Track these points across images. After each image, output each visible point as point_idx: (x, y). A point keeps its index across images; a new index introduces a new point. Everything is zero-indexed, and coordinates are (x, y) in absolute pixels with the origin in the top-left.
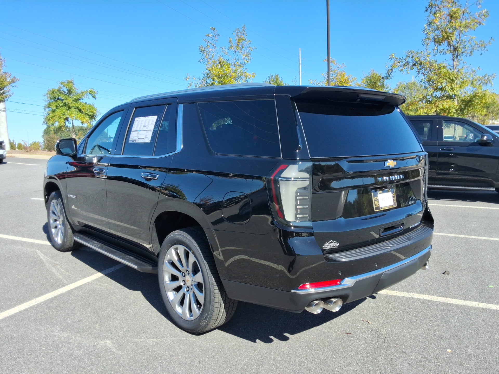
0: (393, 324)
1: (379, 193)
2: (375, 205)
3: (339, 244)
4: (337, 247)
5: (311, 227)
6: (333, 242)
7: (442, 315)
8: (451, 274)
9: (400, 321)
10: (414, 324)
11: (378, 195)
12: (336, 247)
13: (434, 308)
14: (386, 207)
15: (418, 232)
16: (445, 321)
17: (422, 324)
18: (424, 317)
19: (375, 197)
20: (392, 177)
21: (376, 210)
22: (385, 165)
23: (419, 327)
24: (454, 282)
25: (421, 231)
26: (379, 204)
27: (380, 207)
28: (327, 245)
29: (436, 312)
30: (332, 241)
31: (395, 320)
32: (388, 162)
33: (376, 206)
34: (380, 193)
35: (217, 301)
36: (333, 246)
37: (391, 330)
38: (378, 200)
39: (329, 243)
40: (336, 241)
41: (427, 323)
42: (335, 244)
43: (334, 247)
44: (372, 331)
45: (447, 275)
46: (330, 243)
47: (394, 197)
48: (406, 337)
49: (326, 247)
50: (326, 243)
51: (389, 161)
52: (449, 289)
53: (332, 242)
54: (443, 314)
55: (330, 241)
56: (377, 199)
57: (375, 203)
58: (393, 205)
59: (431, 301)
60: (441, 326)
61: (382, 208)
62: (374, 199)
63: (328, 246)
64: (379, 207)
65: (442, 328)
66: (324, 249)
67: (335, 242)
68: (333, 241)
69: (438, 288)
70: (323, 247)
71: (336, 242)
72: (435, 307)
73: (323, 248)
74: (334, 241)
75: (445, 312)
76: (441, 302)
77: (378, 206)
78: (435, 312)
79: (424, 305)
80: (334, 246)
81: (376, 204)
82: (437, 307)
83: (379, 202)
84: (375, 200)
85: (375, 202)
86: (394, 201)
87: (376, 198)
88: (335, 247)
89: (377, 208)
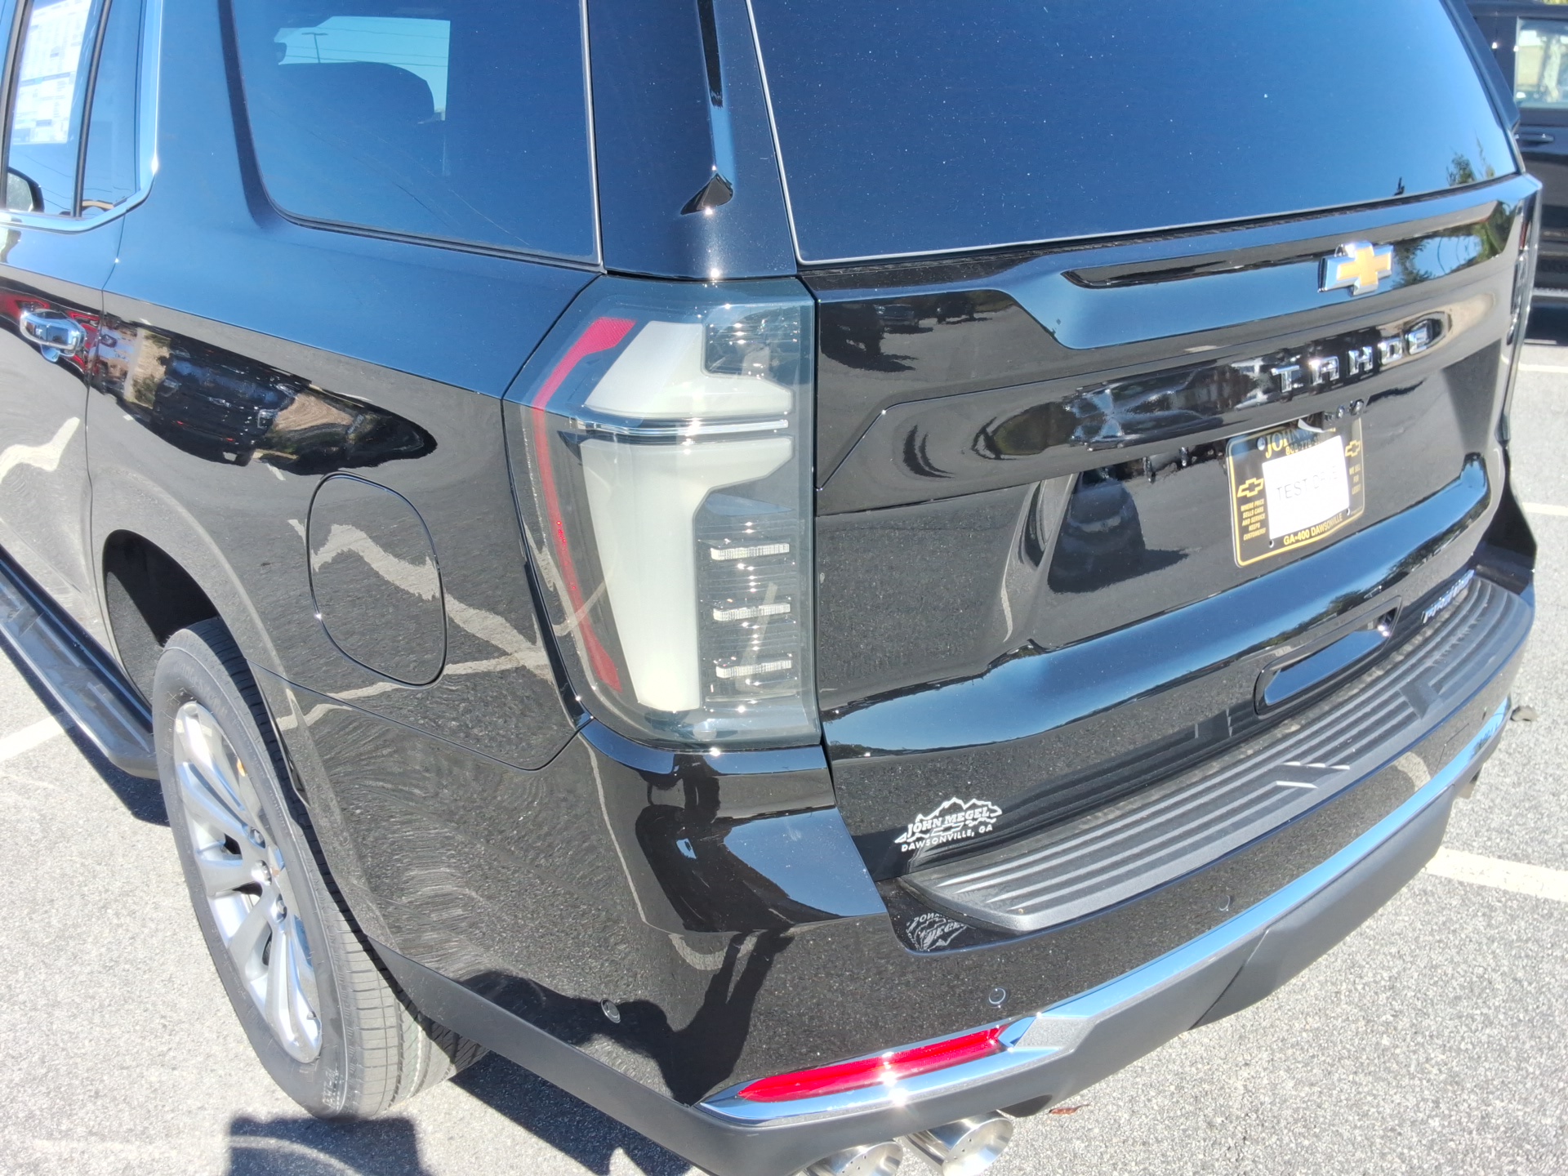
0: (1283, 1040)
1: (1268, 455)
2: (1244, 530)
3: (1000, 812)
4: (990, 828)
5: (811, 737)
6: (965, 807)
7: (1515, 979)
8: (1542, 721)
9: (1314, 1022)
10: (1386, 1041)
11: (1266, 466)
12: (982, 830)
13: (1476, 931)
14: (1306, 534)
15: (1460, 633)
16: (1531, 1021)
17: (1420, 1039)
18: (1431, 994)
19: (1246, 483)
20: (1362, 353)
21: (1243, 559)
22: (1321, 284)
23: (1408, 1066)
24: (1559, 766)
25: (1472, 621)
26: (1264, 523)
27: (1273, 536)
28: (926, 826)
29: (1484, 957)
30: (954, 800)
31: (1294, 1017)
32: (1346, 258)
33: (1247, 537)
34: (1275, 455)
35: (379, 1023)
36: (965, 827)
37: (1274, 1086)
38: (1262, 494)
39: (936, 813)
40: (979, 798)
41: (1446, 1033)
42: (974, 817)
43: (970, 833)
44: (1179, 1088)
45: (1522, 724)
46: (943, 814)
47: (1350, 462)
48: (1346, 1135)
49: (919, 840)
50: (920, 817)
51: (1350, 248)
52: (1536, 807)
53: (955, 809)
54: (1520, 975)
55: (946, 804)
56: (1255, 493)
57: (1241, 519)
59: (1461, 883)
60: (1513, 1053)
61: (1280, 542)
62: (1236, 493)
63: (928, 831)
64: (1265, 536)
65: (1519, 1069)
66: (904, 848)
67: (974, 807)
68: (960, 802)
69: (1487, 803)
70: (897, 841)
71: (980, 803)
72: (1480, 923)
73: (900, 845)
74: (966, 801)
75: (1527, 956)
76: (1505, 892)
77: (1263, 531)
78: (1480, 959)
79: (1427, 913)
80: (971, 824)
82: (1489, 925)
83: (1266, 511)
84: (1244, 500)
85: (1240, 514)
86: (1351, 485)
87: (1251, 488)
88: (975, 828)
89: (1250, 548)
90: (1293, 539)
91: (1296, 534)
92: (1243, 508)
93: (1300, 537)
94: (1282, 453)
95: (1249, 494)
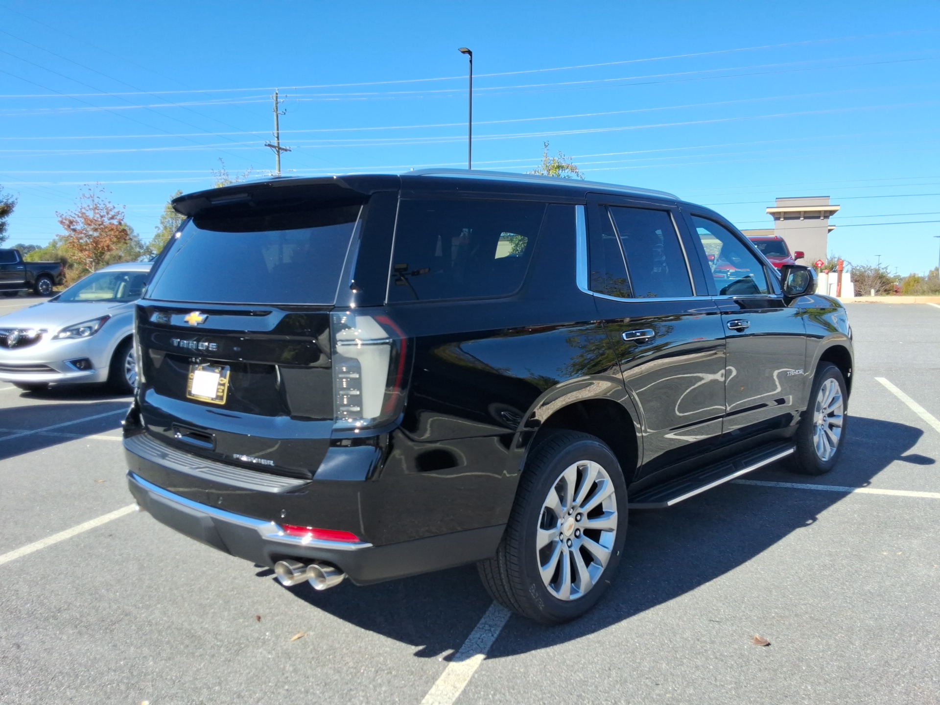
32: (190, 315)
61: (194, 395)
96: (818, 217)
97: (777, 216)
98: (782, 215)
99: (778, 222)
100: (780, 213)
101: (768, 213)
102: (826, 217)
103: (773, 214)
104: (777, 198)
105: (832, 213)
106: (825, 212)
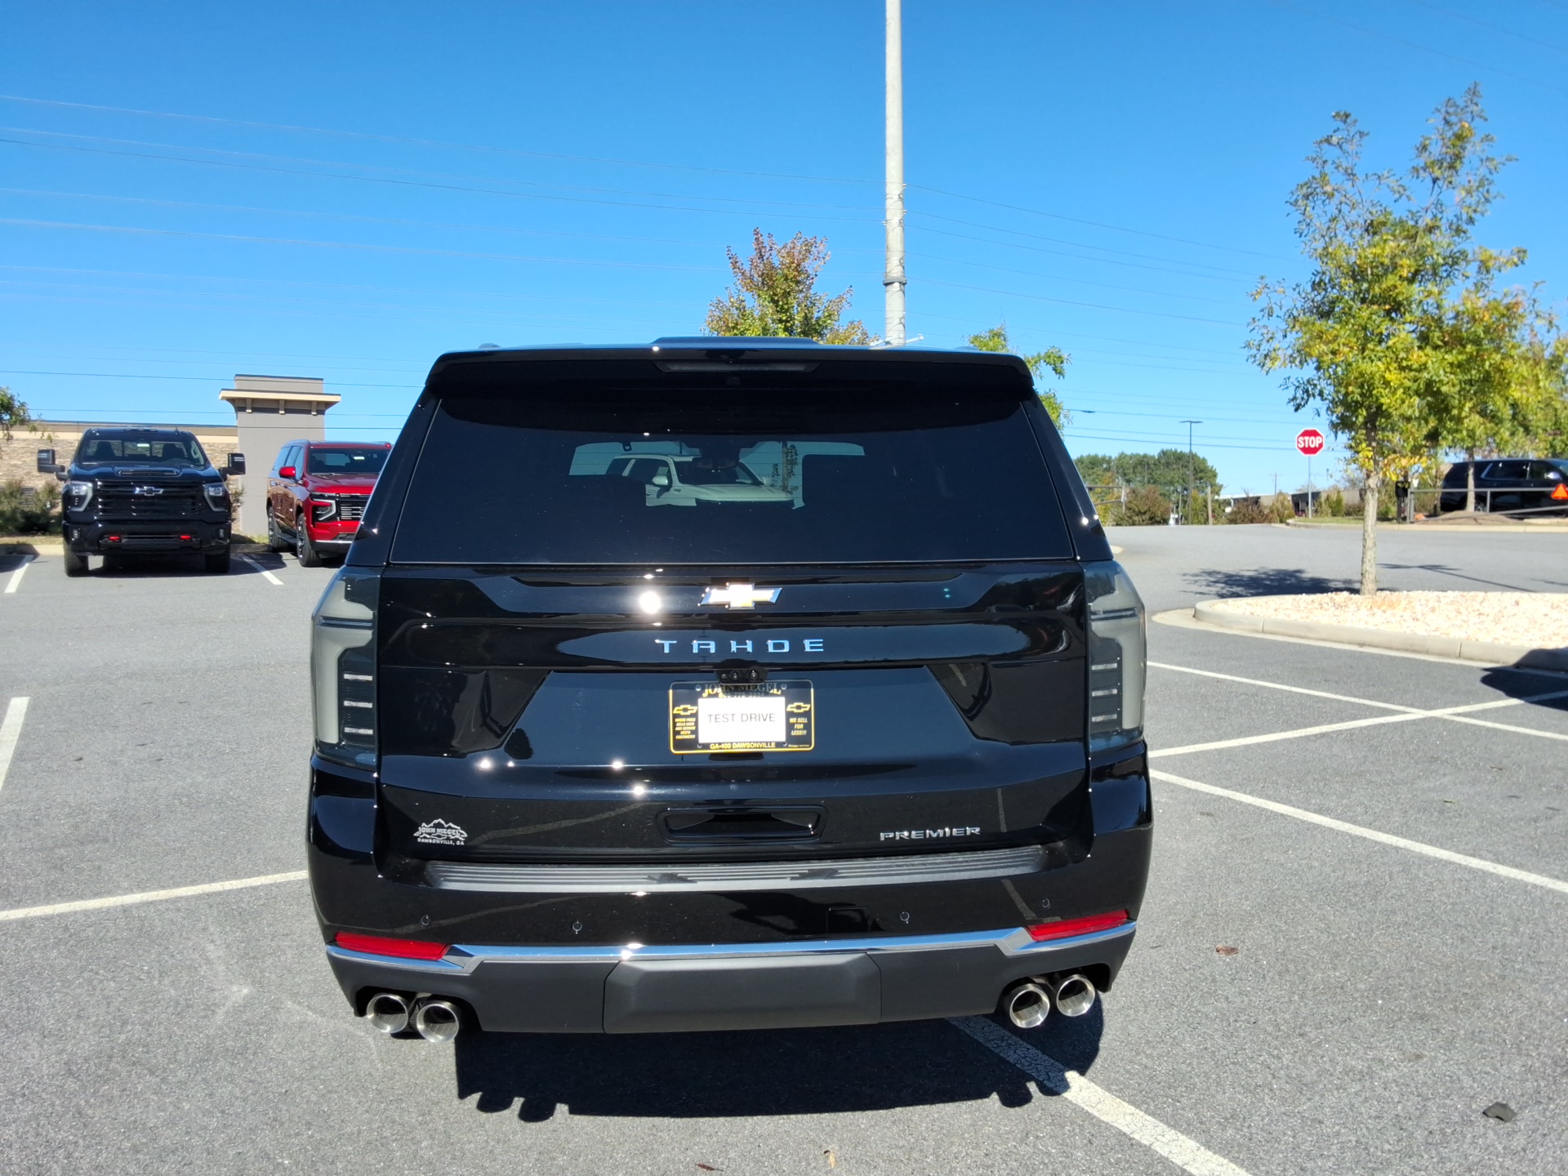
1: (704, 695)
2: (678, 733)
4: (462, 843)
6: (446, 826)
11: (700, 701)
12: (458, 843)
19: (682, 707)
21: (678, 749)
26: (695, 732)
27: (701, 740)
28: (428, 831)
30: (440, 820)
33: (678, 737)
34: (710, 696)
36: (449, 839)
38: (695, 715)
39: (432, 825)
40: (453, 823)
42: (457, 834)
43: (452, 843)
46: (435, 826)
47: (793, 715)
49: (425, 838)
50: (424, 824)
53: (439, 826)
55: (436, 821)
56: (690, 713)
57: (675, 726)
58: (779, 745)
61: (706, 746)
62: (673, 710)
63: (430, 834)
64: (696, 739)
66: (419, 840)
67: (450, 827)
68: (443, 822)
70: (415, 835)
71: (454, 826)
73: (416, 838)
74: (447, 823)
77: (693, 737)
80: (452, 838)
81: (677, 729)
83: (697, 725)
84: (675, 716)
85: (675, 723)
87: (688, 710)
88: (454, 841)
89: (680, 744)
90: (717, 746)
91: (720, 744)
92: (677, 720)
93: (722, 746)
94: (716, 695)
95: (682, 713)
96: (308, 412)
97: (240, 405)
98: (249, 404)
99: (241, 414)
100: (244, 400)
101: (223, 398)
102: (321, 412)
103: (232, 400)
104: (237, 375)
105: (329, 404)
106: (319, 403)
